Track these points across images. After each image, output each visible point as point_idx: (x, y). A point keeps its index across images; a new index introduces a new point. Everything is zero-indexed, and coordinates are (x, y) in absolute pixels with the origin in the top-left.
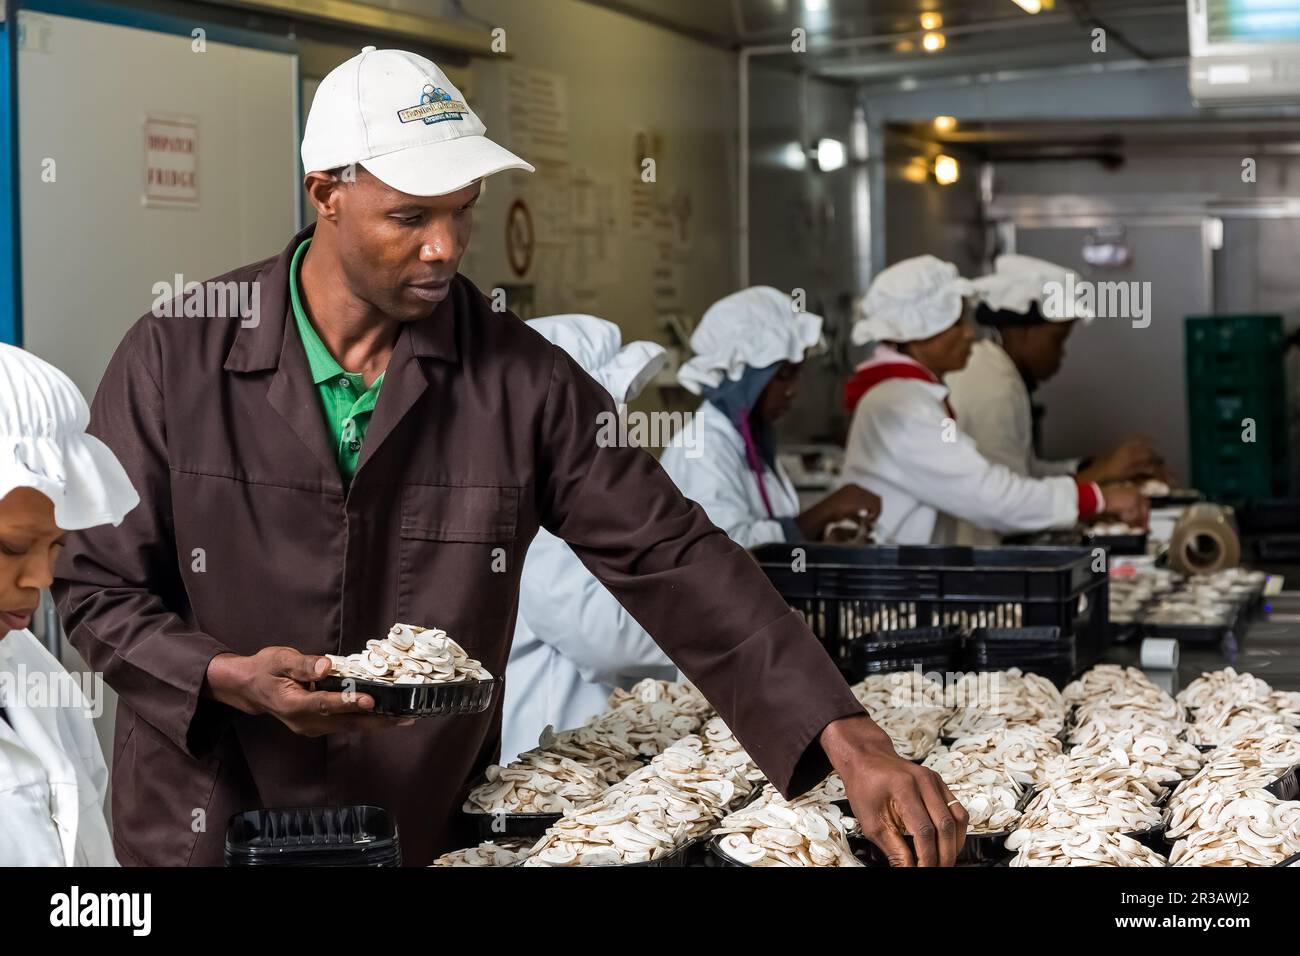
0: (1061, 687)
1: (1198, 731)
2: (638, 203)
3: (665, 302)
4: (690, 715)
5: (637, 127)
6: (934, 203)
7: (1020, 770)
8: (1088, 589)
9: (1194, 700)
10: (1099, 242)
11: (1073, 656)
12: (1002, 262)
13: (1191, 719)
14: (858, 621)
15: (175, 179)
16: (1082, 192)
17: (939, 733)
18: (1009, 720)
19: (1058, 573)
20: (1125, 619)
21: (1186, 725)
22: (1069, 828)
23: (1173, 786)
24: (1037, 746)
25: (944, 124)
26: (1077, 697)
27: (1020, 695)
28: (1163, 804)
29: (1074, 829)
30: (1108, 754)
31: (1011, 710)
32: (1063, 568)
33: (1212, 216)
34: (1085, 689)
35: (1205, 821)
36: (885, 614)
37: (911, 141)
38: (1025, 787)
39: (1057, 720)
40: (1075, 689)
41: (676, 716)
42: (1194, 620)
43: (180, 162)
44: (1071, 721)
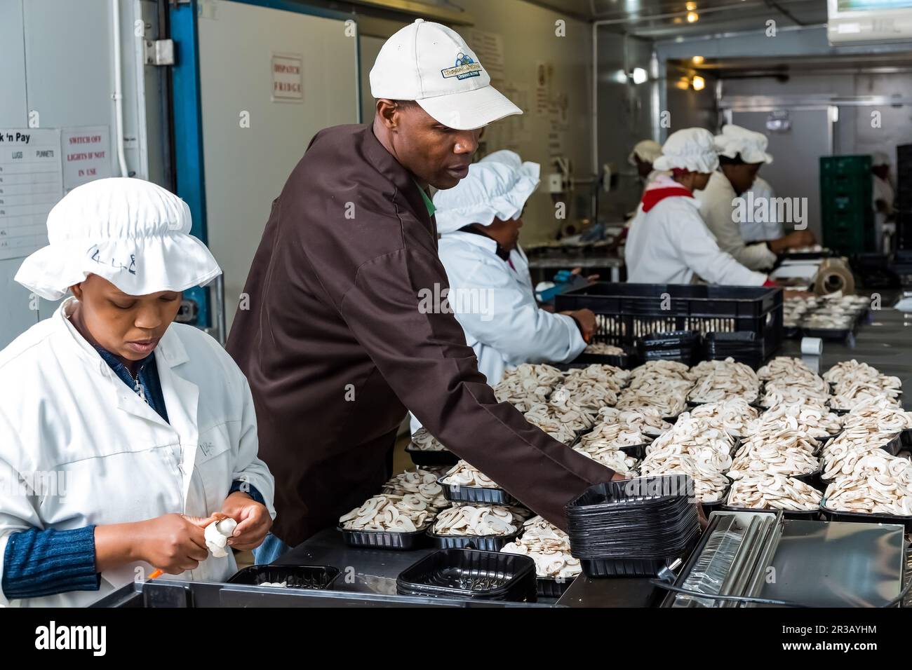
0: (756, 370)
1: (837, 400)
2: (540, 101)
3: (554, 151)
4: (545, 386)
5: (539, 62)
6: (692, 101)
7: (732, 428)
8: (772, 310)
9: (833, 378)
10: (774, 119)
11: (763, 350)
12: (725, 129)
13: (832, 392)
14: (644, 327)
15: (290, 87)
16: (767, 94)
17: (686, 399)
18: (726, 392)
19: (755, 302)
20: (792, 324)
21: (830, 396)
22: (763, 471)
23: (824, 440)
24: (743, 413)
25: (697, 60)
26: (765, 376)
27: (733, 377)
28: (818, 455)
29: (766, 472)
30: (785, 419)
31: (728, 386)
32: (757, 299)
33: (833, 105)
34: (771, 371)
35: (846, 470)
36: (658, 323)
37: (682, 69)
38: (735, 439)
39: (754, 392)
40: (764, 370)
41: (538, 386)
42: (830, 326)
43: (292, 79)
44: (763, 391)
